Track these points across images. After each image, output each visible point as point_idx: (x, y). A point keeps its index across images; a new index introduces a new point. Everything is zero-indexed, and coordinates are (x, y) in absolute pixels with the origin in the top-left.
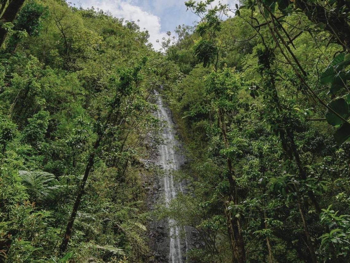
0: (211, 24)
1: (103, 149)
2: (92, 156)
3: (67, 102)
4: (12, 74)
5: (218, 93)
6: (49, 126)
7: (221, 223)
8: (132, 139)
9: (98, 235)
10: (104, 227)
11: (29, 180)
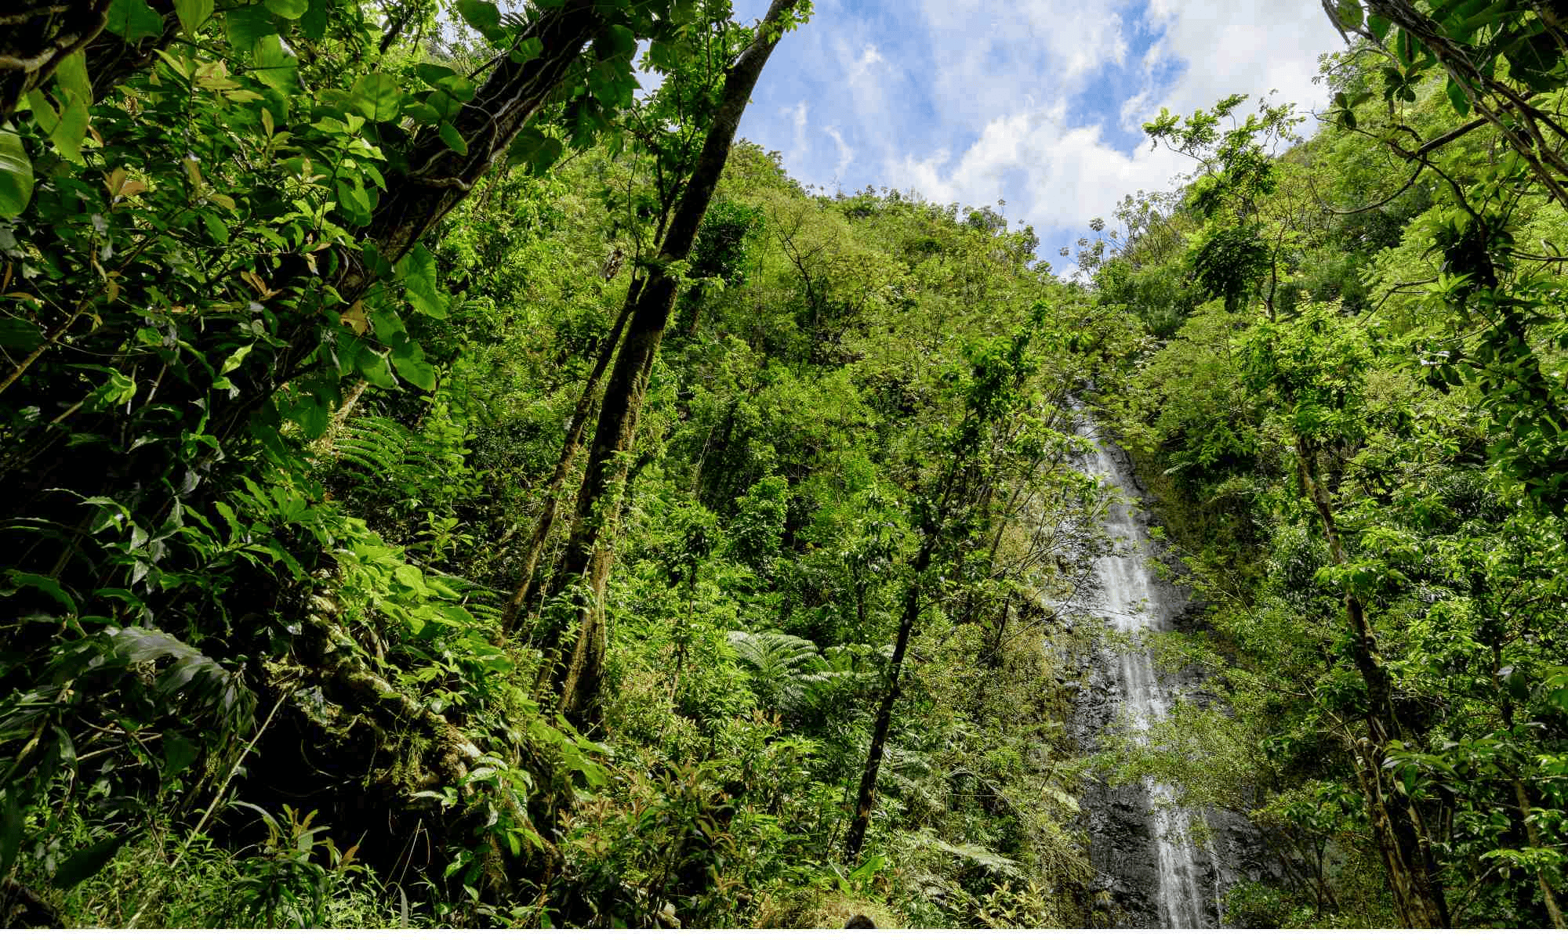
0: (1238, 177)
1: (942, 574)
2: (913, 592)
3: (829, 450)
4: (691, 388)
5: (1289, 389)
6: (789, 515)
7: (1346, 809)
8: (1014, 542)
9: (942, 814)
10: (954, 792)
11: (755, 658)
